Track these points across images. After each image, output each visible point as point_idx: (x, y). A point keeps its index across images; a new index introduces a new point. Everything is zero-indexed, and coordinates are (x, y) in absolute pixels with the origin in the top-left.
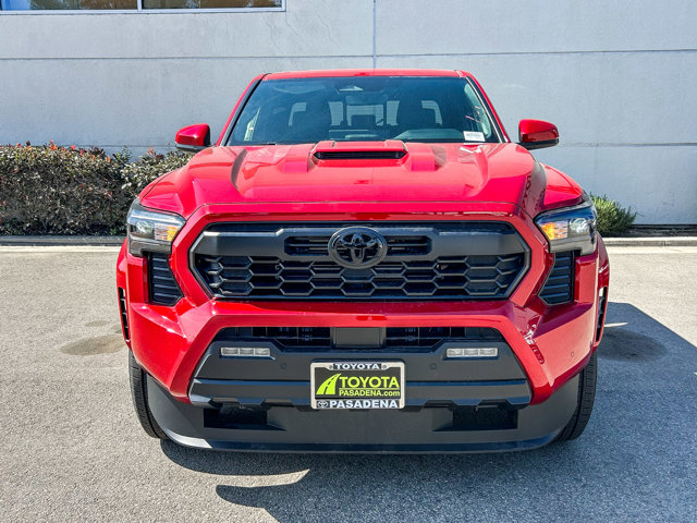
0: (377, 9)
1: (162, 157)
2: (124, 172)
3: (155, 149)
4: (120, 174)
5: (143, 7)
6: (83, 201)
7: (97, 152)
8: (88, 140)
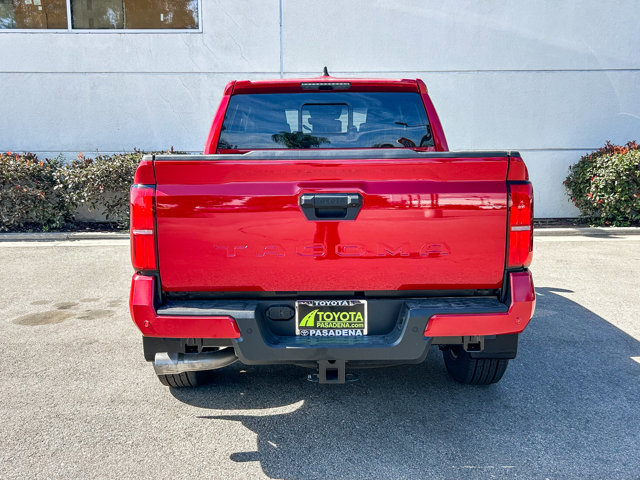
0: (284, 33)
1: (90, 161)
2: (56, 174)
3: (84, 154)
4: (53, 177)
5: (73, 28)
6: (18, 202)
7: (30, 157)
8: (21, 146)
